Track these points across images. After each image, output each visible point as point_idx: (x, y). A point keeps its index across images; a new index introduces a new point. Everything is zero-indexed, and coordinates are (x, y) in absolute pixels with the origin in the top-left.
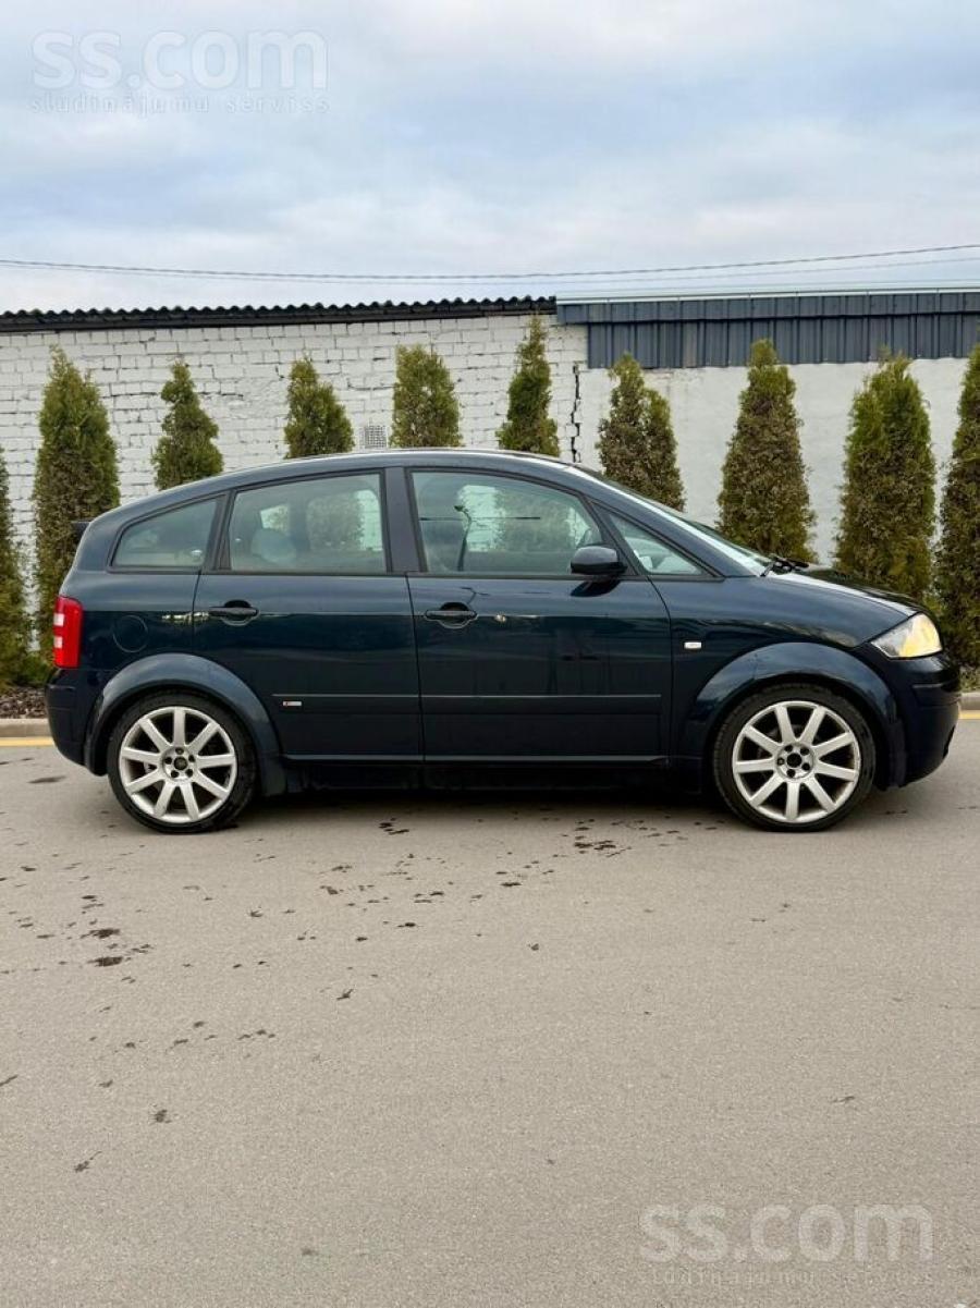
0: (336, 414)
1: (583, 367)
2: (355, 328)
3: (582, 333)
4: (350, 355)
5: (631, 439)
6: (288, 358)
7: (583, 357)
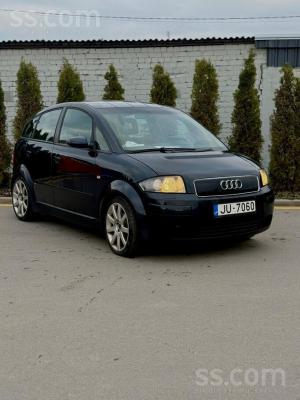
0: (171, 85)
1: (264, 66)
2: (171, 49)
3: (265, 52)
4: (168, 60)
5: (288, 97)
6: (155, 60)
7: (265, 62)
